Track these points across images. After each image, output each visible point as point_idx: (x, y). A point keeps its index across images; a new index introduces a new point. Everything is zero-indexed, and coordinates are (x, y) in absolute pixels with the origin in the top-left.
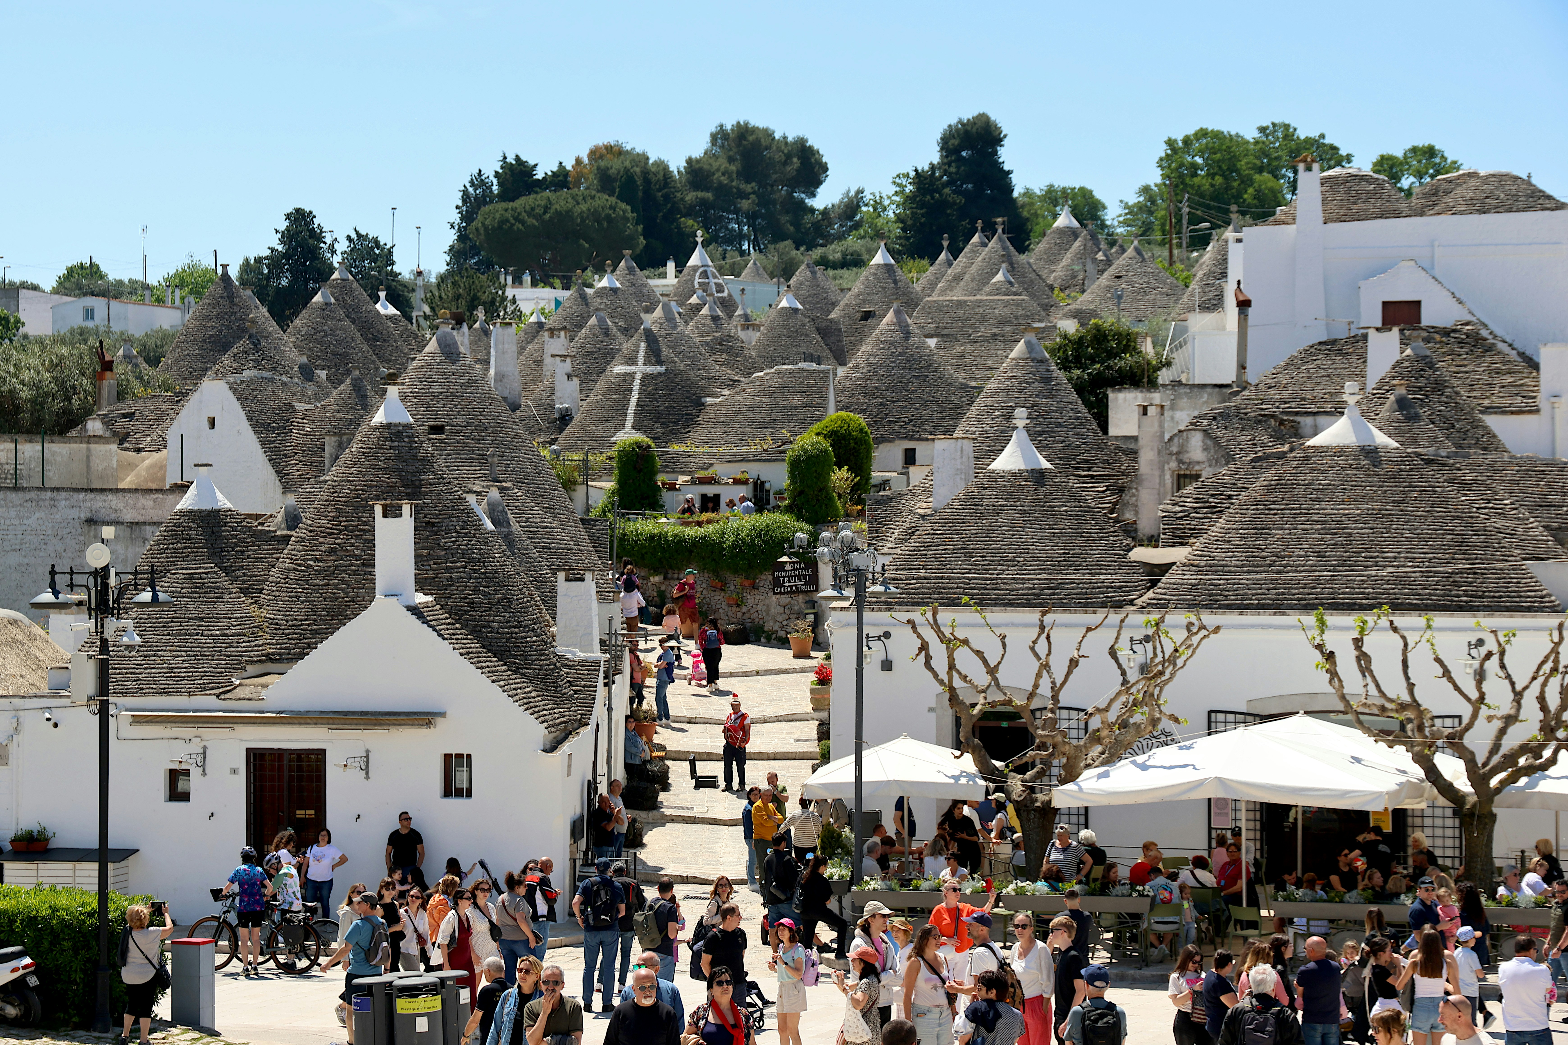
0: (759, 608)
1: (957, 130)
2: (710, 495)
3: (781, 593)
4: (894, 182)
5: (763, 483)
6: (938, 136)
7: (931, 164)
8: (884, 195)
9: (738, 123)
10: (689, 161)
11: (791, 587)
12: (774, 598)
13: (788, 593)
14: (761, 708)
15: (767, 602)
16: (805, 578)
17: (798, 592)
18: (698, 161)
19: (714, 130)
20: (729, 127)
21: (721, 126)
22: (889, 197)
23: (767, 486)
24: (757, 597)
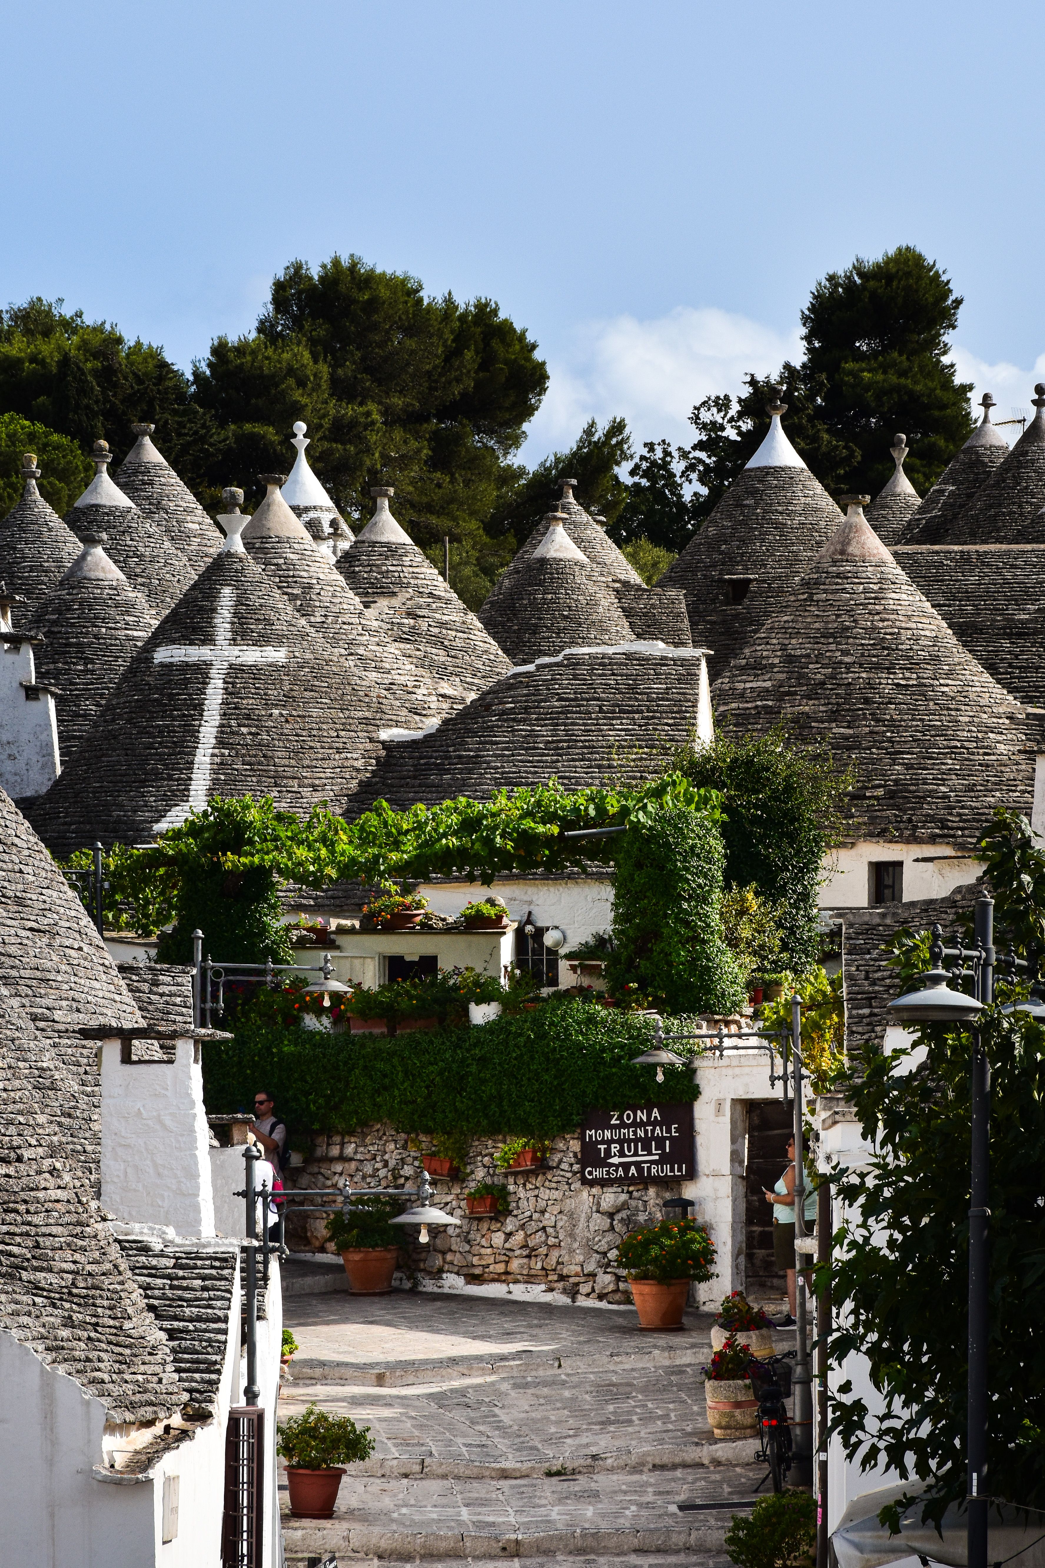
0: (548, 1219)
1: (850, 285)
2: (412, 957)
3: (603, 1183)
4: (695, 419)
5: (540, 932)
6: (805, 302)
7: (787, 366)
8: (673, 449)
9: (336, 262)
10: (220, 350)
11: (626, 1166)
12: (585, 1196)
13: (619, 1181)
14: (584, 1440)
15: (569, 1204)
16: (660, 1146)
17: (644, 1181)
18: (242, 349)
19: (281, 275)
20: (315, 272)
21: (298, 267)
22: (684, 455)
23: (549, 939)
24: (545, 1194)
